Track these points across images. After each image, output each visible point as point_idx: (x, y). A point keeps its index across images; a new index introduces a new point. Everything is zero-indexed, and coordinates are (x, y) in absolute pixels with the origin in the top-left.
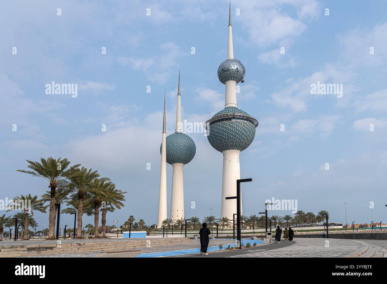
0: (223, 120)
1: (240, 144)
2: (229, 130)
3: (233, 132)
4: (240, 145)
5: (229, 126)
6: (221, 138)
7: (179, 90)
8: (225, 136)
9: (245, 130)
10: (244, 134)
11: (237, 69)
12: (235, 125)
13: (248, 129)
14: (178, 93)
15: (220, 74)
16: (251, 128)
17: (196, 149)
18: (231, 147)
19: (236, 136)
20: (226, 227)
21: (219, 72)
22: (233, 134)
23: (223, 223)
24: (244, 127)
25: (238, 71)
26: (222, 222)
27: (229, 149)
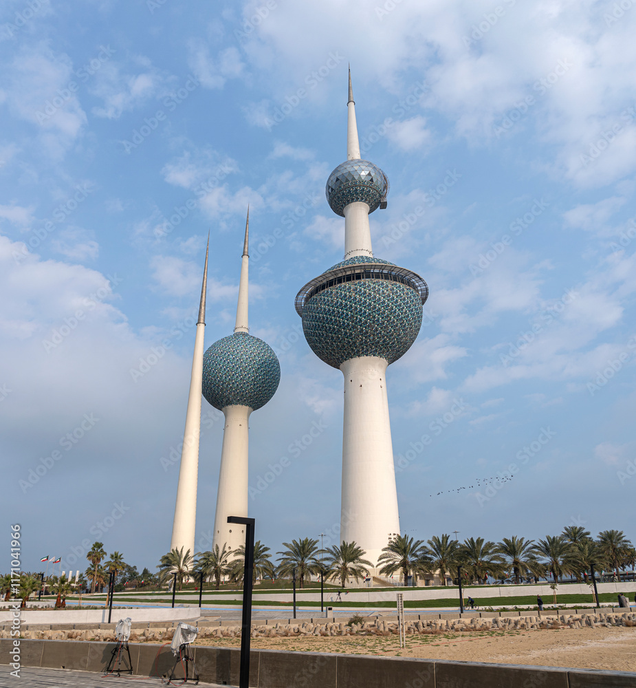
0: (340, 280)
1: (384, 341)
2: (355, 303)
3: (365, 307)
4: (385, 344)
5: (356, 293)
6: (337, 325)
7: (246, 246)
8: (347, 320)
9: (397, 301)
10: (395, 312)
11: (369, 174)
12: (369, 290)
13: (404, 299)
14: (244, 252)
15: (332, 189)
16: (410, 297)
17: (279, 370)
18: (363, 348)
19: (374, 317)
20: (351, 582)
21: (329, 187)
22: (365, 312)
23: (344, 564)
24: (393, 293)
25: (372, 180)
26: (342, 561)
27: (359, 356)
